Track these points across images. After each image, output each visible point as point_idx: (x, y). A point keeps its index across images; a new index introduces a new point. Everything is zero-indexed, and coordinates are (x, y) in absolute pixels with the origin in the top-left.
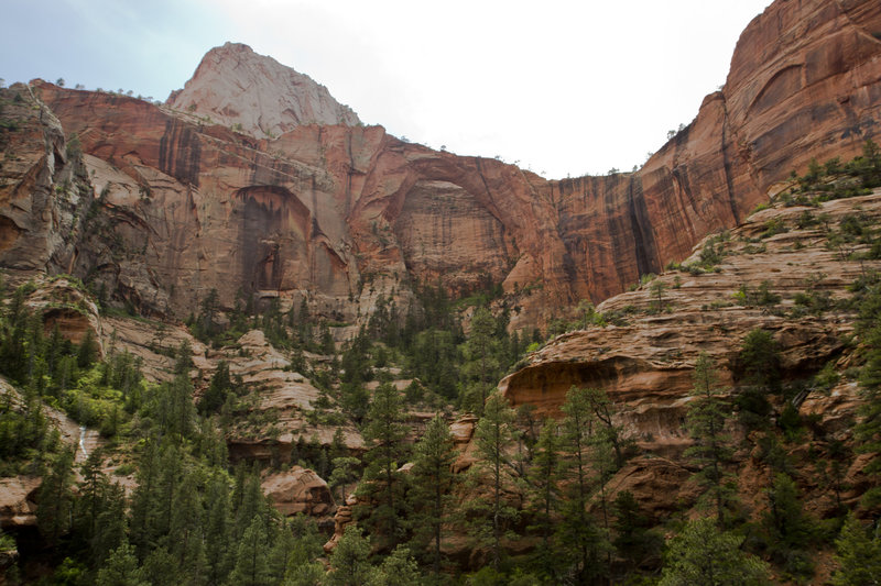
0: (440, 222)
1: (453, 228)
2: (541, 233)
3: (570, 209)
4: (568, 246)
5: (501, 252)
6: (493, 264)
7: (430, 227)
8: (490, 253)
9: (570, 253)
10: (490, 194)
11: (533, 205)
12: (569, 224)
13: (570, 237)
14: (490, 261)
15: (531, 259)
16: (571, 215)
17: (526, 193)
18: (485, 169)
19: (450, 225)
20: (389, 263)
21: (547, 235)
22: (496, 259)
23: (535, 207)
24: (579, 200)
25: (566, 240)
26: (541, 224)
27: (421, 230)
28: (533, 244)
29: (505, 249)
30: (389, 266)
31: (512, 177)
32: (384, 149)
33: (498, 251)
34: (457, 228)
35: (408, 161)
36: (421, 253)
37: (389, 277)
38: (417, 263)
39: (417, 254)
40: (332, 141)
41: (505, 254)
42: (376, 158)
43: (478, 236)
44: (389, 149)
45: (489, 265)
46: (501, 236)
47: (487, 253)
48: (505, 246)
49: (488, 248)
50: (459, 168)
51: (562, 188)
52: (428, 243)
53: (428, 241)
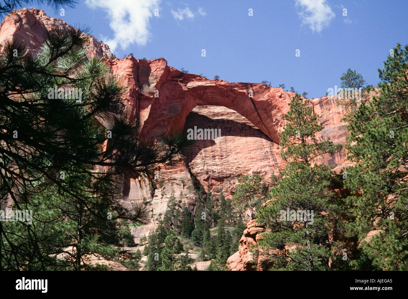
3: (331, 121)
6: (266, 173)
8: (262, 163)
10: (258, 114)
20: (176, 173)
22: (268, 168)
30: (176, 175)
31: (277, 98)
32: (166, 79)
33: (269, 162)
34: (232, 144)
35: (188, 88)
36: (203, 165)
37: (177, 184)
38: (199, 173)
39: (199, 166)
40: (122, 71)
41: (275, 164)
42: (160, 85)
43: (251, 150)
44: (171, 79)
45: (263, 174)
46: (271, 149)
47: (260, 164)
48: (274, 158)
49: (260, 159)
50: (231, 93)
51: (322, 105)
52: (208, 157)
53: (208, 155)
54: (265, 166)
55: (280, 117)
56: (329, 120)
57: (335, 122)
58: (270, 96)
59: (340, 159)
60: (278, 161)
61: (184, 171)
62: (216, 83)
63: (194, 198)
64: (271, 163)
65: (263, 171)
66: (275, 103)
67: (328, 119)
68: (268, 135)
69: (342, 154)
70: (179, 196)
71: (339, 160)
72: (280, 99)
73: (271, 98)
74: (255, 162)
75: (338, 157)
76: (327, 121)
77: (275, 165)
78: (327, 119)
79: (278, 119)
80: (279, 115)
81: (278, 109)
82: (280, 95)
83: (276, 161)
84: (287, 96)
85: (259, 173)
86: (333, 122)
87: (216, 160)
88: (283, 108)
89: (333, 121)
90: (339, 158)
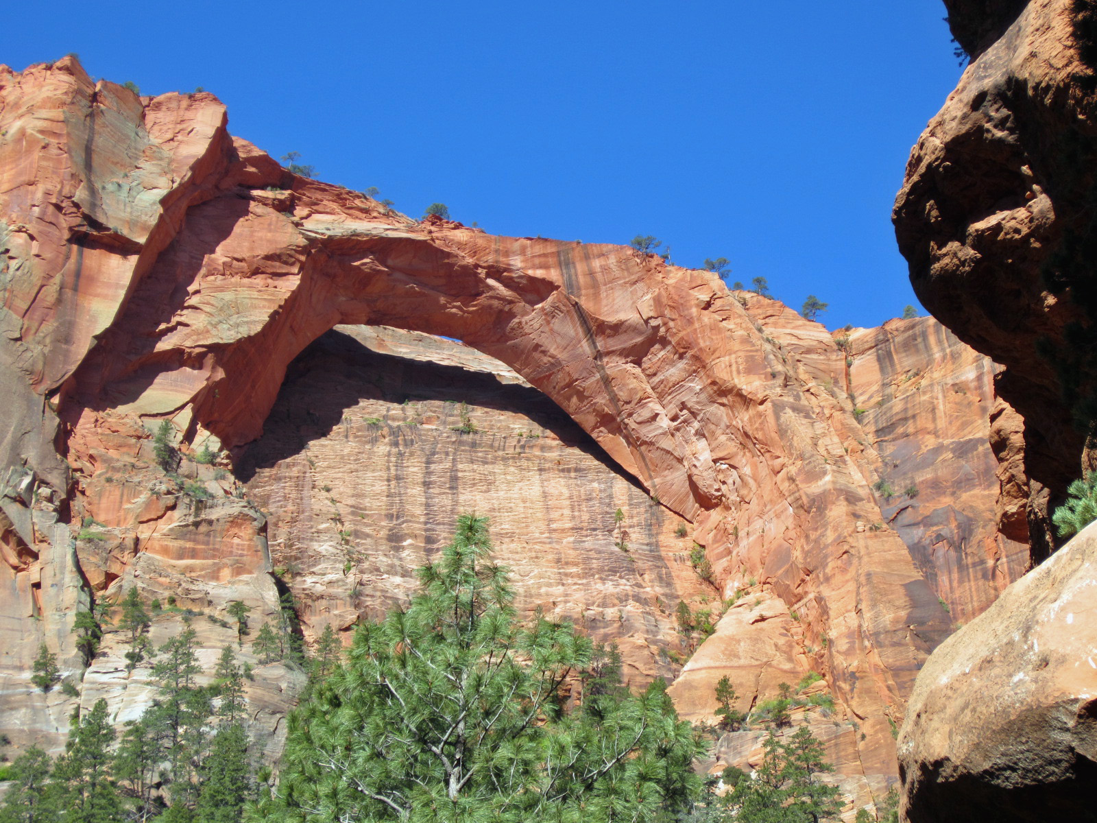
0: (414, 469)
1: (465, 496)
2: (813, 508)
3: (924, 421)
4: (921, 555)
5: (652, 589)
6: (624, 626)
7: (375, 486)
8: (609, 588)
9: (931, 577)
10: (607, 381)
11: (778, 408)
12: (926, 475)
13: (926, 522)
14: (611, 613)
15: (774, 605)
16: (930, 442)
17: (752, 367)
18: (595, 286)
19: (454, 482)
20: (214, 575)
21: (838, 511)
22: (632, 608)
23: (789, 415)
24: (959, 388)
25: (918, 533)
26: (813, 475)
27: (340, 489)
28: (782, 556)
29: (666, 580)
30: (214, 583)
31: (694, 311)
32: (217, 187)
33: (640, 586)
34: (479, 497)
35: (308, 238)
36: (341, 566)
37: (213, 620)
38: (322, 597)
39: (322, 566)
40: (22, 116)
41: (665, 595)
42: (184, 205)
43: (563, 530)
44: (236, 189)
45: (609, 630)
46: (650, 535)
47: (599, 586)
48: (664, 571)
49: (601, 570)
50: (491, 282)
51: (889, 355)
52: (368, 536)
53: (367, 530)
54: (623, 599)
55: (703, 396)
56: (914, 416)
57: (942, 423)
58: (665, 300)
59: (961, 582)
60: (678, 586)
61: (250, 572)
62: (430, 232)
63: (284, 686)
64: (648, 589)
65: (608, 617)
66: (681, 335)
67: (910, 413)
68: (641, 478)
69: (970, 560)
70: (214, 671)
71: (955, 584)
72: (707, 317)
73: (667, 312)
74: (576, 580)
75: (950, 572)
76: (906, 419)
77: (663, 598)
78: (906, 410)
79: (689, 405)
80: (698, 388)
81: (696, 358)
82: (705, 297)
83: (669, 585)
84: (739, 308)
85: (593, 623)
86: (930, 426)
87: (404, 554)
88: (717, 354)
89: (934, 420)
90: (955, 575)
